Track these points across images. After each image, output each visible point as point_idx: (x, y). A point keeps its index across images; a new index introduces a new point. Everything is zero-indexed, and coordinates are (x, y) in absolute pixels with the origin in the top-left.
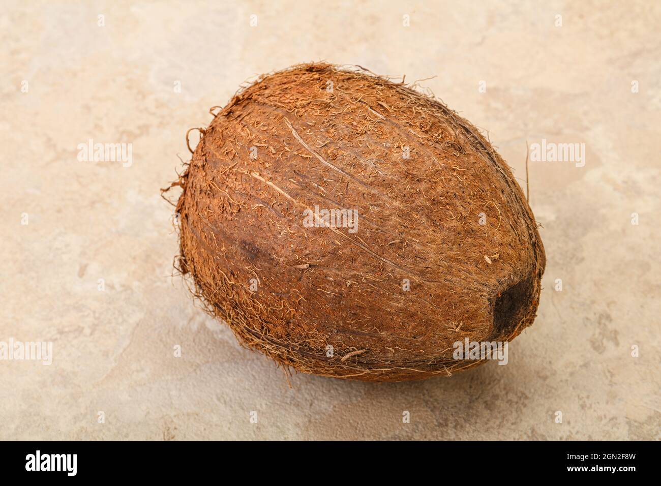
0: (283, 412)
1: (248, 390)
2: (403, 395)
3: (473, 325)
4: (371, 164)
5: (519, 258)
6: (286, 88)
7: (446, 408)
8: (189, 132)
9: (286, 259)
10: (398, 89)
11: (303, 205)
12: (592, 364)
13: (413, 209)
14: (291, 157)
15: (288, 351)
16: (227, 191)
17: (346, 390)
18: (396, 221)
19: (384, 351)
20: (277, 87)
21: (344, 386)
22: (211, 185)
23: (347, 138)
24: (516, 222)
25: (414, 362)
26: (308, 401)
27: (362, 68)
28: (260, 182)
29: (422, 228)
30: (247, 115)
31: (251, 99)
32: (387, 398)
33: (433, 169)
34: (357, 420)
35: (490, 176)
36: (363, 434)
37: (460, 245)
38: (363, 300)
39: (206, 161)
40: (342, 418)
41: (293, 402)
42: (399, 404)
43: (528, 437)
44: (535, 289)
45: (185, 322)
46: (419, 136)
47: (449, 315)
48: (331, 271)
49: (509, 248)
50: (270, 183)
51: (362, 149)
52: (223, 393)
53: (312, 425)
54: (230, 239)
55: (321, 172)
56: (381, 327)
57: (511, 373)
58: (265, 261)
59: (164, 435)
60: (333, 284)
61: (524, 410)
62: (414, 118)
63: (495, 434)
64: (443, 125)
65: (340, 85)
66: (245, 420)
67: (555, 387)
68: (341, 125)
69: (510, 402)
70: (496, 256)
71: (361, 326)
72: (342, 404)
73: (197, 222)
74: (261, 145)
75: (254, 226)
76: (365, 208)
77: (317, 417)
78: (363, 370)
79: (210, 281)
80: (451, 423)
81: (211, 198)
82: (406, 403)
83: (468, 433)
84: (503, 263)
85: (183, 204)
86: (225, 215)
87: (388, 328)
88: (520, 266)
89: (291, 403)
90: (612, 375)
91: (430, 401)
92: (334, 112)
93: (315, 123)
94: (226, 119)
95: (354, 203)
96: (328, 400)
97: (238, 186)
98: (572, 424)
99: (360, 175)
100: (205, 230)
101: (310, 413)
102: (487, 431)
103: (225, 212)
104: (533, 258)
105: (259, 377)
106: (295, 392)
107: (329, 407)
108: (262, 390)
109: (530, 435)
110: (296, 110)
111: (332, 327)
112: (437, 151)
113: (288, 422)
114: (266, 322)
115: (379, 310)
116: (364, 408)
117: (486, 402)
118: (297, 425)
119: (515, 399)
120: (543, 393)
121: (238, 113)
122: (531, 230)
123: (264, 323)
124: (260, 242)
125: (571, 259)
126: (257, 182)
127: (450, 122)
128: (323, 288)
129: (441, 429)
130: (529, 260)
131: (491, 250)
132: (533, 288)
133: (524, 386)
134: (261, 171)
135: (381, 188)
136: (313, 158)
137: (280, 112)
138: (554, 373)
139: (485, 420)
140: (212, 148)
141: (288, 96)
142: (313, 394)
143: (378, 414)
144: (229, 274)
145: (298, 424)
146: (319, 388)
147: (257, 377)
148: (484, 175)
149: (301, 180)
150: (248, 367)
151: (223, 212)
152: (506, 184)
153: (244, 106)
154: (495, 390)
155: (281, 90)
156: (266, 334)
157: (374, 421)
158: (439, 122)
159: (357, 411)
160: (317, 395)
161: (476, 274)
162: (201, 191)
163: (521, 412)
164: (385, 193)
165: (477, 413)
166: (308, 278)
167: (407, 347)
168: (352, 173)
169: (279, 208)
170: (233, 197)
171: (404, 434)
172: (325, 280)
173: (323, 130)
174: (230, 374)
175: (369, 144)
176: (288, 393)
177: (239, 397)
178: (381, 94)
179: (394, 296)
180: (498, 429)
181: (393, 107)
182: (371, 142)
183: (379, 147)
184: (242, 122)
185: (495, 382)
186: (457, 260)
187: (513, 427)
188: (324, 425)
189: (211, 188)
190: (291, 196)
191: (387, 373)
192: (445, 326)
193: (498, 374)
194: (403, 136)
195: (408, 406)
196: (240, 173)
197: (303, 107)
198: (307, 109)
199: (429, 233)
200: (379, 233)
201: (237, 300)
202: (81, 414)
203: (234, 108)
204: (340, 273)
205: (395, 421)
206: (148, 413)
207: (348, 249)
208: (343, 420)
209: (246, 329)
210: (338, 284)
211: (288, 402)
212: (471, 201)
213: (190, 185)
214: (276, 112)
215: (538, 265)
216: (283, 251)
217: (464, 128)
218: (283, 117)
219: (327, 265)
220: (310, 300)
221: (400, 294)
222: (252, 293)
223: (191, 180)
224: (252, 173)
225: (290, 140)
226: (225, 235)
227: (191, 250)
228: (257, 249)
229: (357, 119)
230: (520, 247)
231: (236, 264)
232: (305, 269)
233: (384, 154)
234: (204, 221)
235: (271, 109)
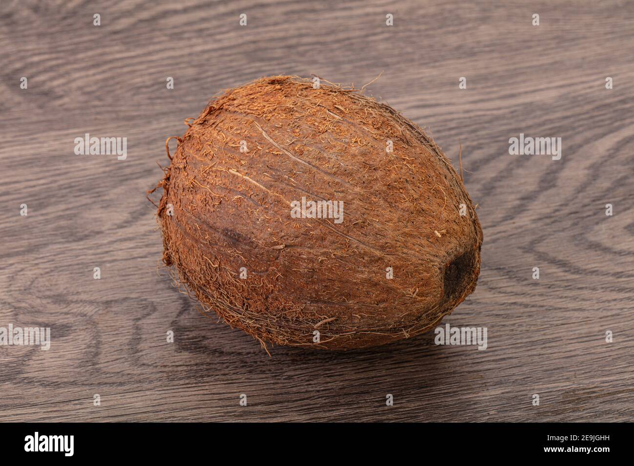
3: (427, 291)
4: (334, 158)
5: (463, 233)
6: (253, 98)
8: (169, 140)
9: (265, 242)
10: (350, 95)
11: (277, 194)
13: (372, 194)
14: (264, 154)
15: (267, 324)
16: (208, 186)
18: (358, 204)
19: (351, 318)
20: (245, 98)
22: (193, 182)
23: (310, 136)
25: (378, 326)
28: (238, 177)
30: (221, 122)
31: (222, 109)
33: (386, 159)
35: (435, 164)
37: (413, 222)
38: (332, 274)
39: (187, 163)
44: (477, 260)
46: (373, 132)
47: (406, 283)
48: (304, 250)
49: (454, 224)
50: (247, 178)
51: (324, 145)
54: (213, 228)
55: (291, 166)
56: (349, 296)
58: (246, 244)
60: (306, 261)
62: (366, 117)
64: (392, 123)
65: (299, 93)
68: (304, 126)
70: (444, 231)
71: (331, 296)
73: (181, 217)
74: (236, 146)
75: (235, 215)
76: (331, 194)
81: (194, 194)
84: (450, 237)
86: (208, 207)
87: (355, 296)
88: (464, 240)
92: (297, 115)
93: (282, 125)
94: (201, 127)
95: (321, 191)
97: (218, 181)
99: (325, 167)
100: (189, 222)
103: (207, 205)
104: (474, 233)
110: (264, 115)
111: (306, 299)
114: (247, 299)
115: (347, 282)
121: (212, 121)
122: (471, 209)
123: (245, 300)
124: (241, 229)
126: (235, 178)
127: (397, 120)
130: (471, 234)
131: (439, 226)
132: (475, 258)
134: (238, 168)
135: (344, 177)
136: (282, 154)
137: (250, 118)
140: (191, 152)
141: (256, 104)
144: (213, 259)
148: (429, 163)
149: (274, 173)
151: (205, 205)
152: (447, 171)
153: (217, 116)
155: (248, 100)
156: (246, 309)
158: (388, 120)
161: (428, 247)
162: (184, 189)
164: (347, 181)
166: (284, 256)
167: (371, 313)
168: (317, 165)
169: (256, 198)
170: (214, 191)
172: (298, 259)
173: (289, 130)
175: (331, 140)
178: (336, 99)
179: (359, 269)
181: (347, 109)
183: (339, 143)
184: (217, 128)
186: (411, 235)
189: (193, 185)
190: (266, 187)
192: (403, 293)
194: (359, 133)
196: (218, 170)
197: (271, 112)
198: (273, 114)
199: (387, 214)
201: (220, 282)
203: (208, 117)
204: (312, 251)
207: (318, 230)
210: (311, 261)
212: (420, 186)
213: (172, 186)
214: (246, 118)
215: (478, 239)
216: (262, 235)
217: (409, 125)
218: (253, 121)
219: (301, 245)
220: (286, 276)
221: (364, 266)
222: (234, 274)
223: (172, 181)
224: (230, 170)
225: (261, 140)
226: (208, 224)
227: (176, 242)
228: (238, 234)
229: (318, 120)
230: (463, 223)
231: (219, 250)
232: (281, 249)
233: (344, 148)
234: (188, 214)
235: (241, 116)
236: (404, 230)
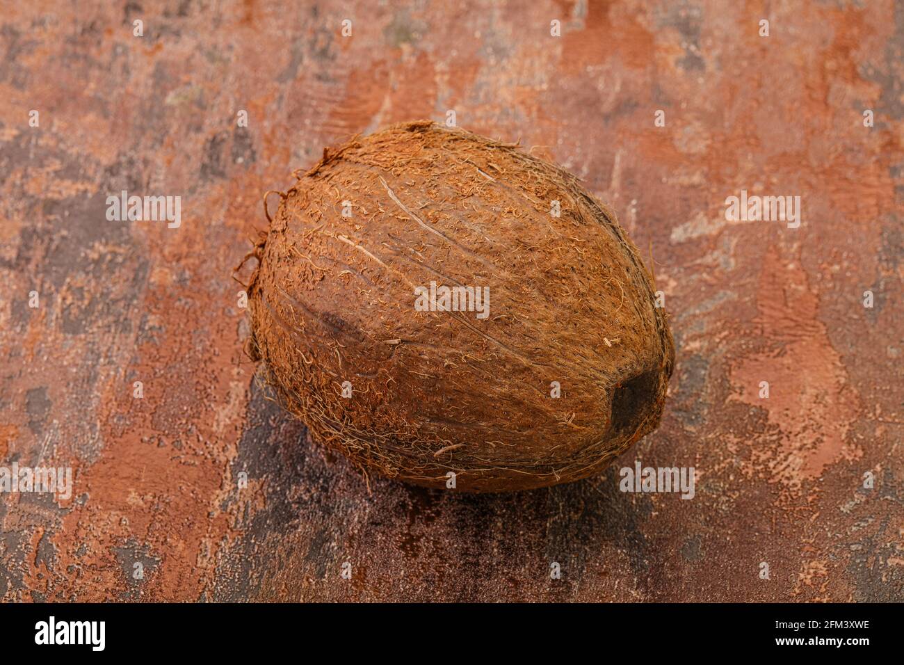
3: (588, 419)
4: (478, 229)
5: (644, 345)
6: (383, 147)
8: (267, 195)
9: (374, 333)
10: (512, 153)
11: (397, 272)
13: (523, 281)
14: (385, 219)
15: (372, 446)
16: (309, 256)
18: (504, 294)
19: (484, 446)
20: (372, 146)
22: (292, 250)
23: (450, 199)
24: (642, 305)
25: (518, 461)
28: (349, 246)
30: (337, 175)
31: (341, 158)
33: (548, 238)
35: (614, 251)
37: (576, 325)
38: (461, 383)
39: (287, 225)
44: (661, 385)
46: (534, 202)
47: (560, 405)
48: (426, 348)
49: (632, 333)
50: (360, 247)
51: (467, 212)
54: (310, 312)
56: (481, 415)
58: (350, 335)
60: (428, 363)
62: (529, 182)
64: (563, 193)
65: (445, 145)
68: (446, 187)
70: (617, 340)
71: (458, 414)
73: (272, 296)
74: (352, 205)
75: (340, 295)
76: (468, 277)
79: (285, 363)
81: (291, 265)
84: (625, 349)
85: (258, 278)
86: (307, 283)
87: (490, 417)
88: (644, 355)
92: (437, 171)
93: (415, 183)
94: (312, 179)
97: (323, 250)
100: (282, 303)
103: (306, 281)
104: (660, 348)
110: (394, 169)
111: (425, 415)
112: (553, 219)
114: (348, 410)
115: (479, 396)
121: (326, 173)
122: (659, 316)
123: (346, 411)
124: (345, 314)
126: (345, 246)
127: (570, 190)
128: (416, 367)
130: (655, 349)
131: (611, 333)
132: (658, 382)
134: (350, 234)
135: (488, 256)
136: (410, 221)
137: (375, 171)
140: (294, 210)
141: (385, 155)
144: (308, 354)
148: (607, 249)
149: (396, 244)
152: (632, 262)
153: (333, 166)
155: (377, 148)
156: (346, 424)
158: (557, 188)
161: (594, 359)
162: (279, 259)
164: (492, 262)
166: (399, 355)
167: (510, 441)
168: (455, 238)
169: (369, 275)
170: (316, 263)
172: (418, 359)
173: (422, 190)
175: (476, 207)
178: (493, 156)
179: (498, 380)
181: (505, 170)
182: (478, 205)
183: (487, 211)
184: (331, 182)
186: (571, 341)
189: (291, 254)
190: (384, 262)
191: (486, 475)
192: (555, 418)
194: (515, 200)
196: (325, 236)
197: (402, 165)
198: (406, 168)
199: (541, 311)
201: (315, 385)
203: (322, 167)
204: (436, 351)
207: (447, 324)
209: (325, 419)
210: (435, 363)
212: (591, 277)
213: (267, 254)
214: (370, 171)
215: (665, 356)
216: (373, 323)
217: (586, 197)
218: (378, 175)
219: (423, 341)
220: (400, 382)
221: (505, 377)
222: (333, 374)
223: (267, 249)
224: (340, 237)
225: (385, 200)
226: (305, 306)
227: (265, 329)
228: (342, 321)
229: (463, 180)
230: (645, 332)
231: (316, 341)
232: (396, 345)
233: (493, 218)
234: (281, 292)
235: (364, 168)
236: (563, 333)
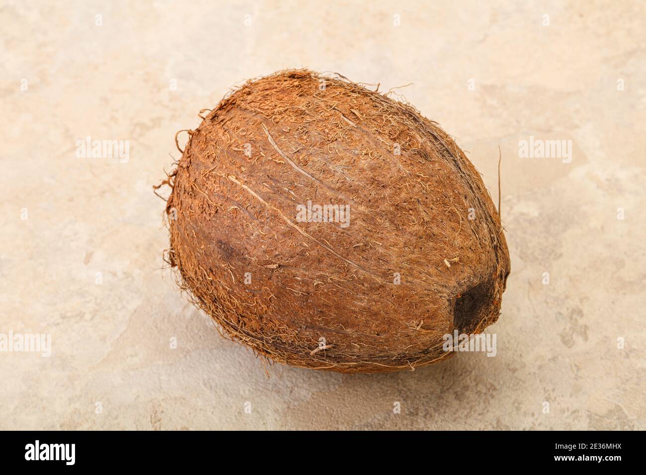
0: (264, 398)
1: (233, 376)
2: (379, 384)
3: (433, 324)
4: (340, 170)
5: (479, 261)
6: (267, 95)
7: (418, 397)
8: (178, 133)
9: (257, 259)
10: (372, 97)
11: (275, 208)
12: (560, 357)
13: (377, 214)
14: (266, 162)
15: (263, 344)
16: (207, 192)
17: (325, 378)
18: (362, 225)
19: (349, 346)
20: (260, 93)
21: (324, 374)
22: (193, 186)
23: (318, 144)
24: (478, 227)
25: (379, 357)
26: (289, 388)
27: (340, 76)
28: (236, 185)
29: (385, 232)
30: (229, 120)
31: (235, 104)
32: (363, 387)
33: (398, 176)
34: (333, 408)
35: (454, 183)
36: (337, 421)
37: (421, 248)
38: (329, 299)
39: (190, 163)
40: (319, 405)
41: (274, 389)
42: (374, 392)
43: (493, 427)
44: (496, 290)
45: (180, 310)
46: (387, 144)
47: (410, 315)
48: (299, 271)
49: (469, 252)
50: (245, 187)
51: (331, 156)
52: (209, 379)
53: (290, 411)
54: (208, 238)
55: (292, 177)
56: (346, 324)
57: (482, 365)
58: (239, 260)
59: (151, 418)
60: (301, 283)
61: (492, 401)
62: (384, 126)
63: (462, 424)
64: (412, 133)
65: (317, 92)
66: (228, 406)
67: (523, 379)
68: (313, 133)
69: (479, 393)
70: (456, 259)
71: (327, 323)
72: (321, 392)
73: (181, 220)
74: (239, 150)
75: (230, 227)
77: (296, 403)
78: (332, 363)
79: (193, 275)
80: (422, 412)
81: (193, 198)
82: (381, 392)
83: (436, 422)
84: (463, 266)
85: (172, 201)
86: (205, 215)
87: (353, 326)
88: (479, 268)
89: (272, 389)
90: (578, 370)
91: (403, 390)
92: (308, 119)
93: (290, 130)
94: (211, 123)
96: (308, 388)
97: (217, 188)
98: (536, 417)
99: (329, 180)
100: (187, 228)
101: (290, 400)
102: (455, 420)
103: (204, 212)
104: (495, 261)
105: (245, 363)
106: (277, 378)
107: (308, 394)
108: (246, 377)
109: (495, 426)
110: (274, 117)
111: (301, 323)
112: (403, 158)
113: (269, 408)
114: (242, 316)
115: (344, 309)
116: (341, 396)
117: (456, 393)
118: (276, 411)
119: (484, 391)
120: (511, 385)
121: (221, 118)
122: (493, 234)
123: (240, 317)
124: (234, 242)
125: (550, 254)
126: (234, 185)
127: (419, 129)
128: (291, 287)
129: (411, 418)
130: (490, 262)
131: (451, 254)
132: (494, 289)
133: (494, 378)
134: (238, 175)
135: (348, 193)
136: (285, 164)
137: (258, 118)
138: (524, 366)
139: (454, 410)
140: (196, 150)
141: (267, 103)
142: (294, 381)
143: (353, 402)
144: (209, 271)
145: (278, 410)
146: (300, 376)
147: (243, 364)
148: (448, 182)
149: (274, 184)
150: (235, 354)
151: (202, 213)
152: (470, 190)
153: (228, 111)
154: (466, 381)
155: (262, 96)
156: (242, 327)
157: (349, 408)
158: (408, 129)
159: (334, 398)
160: (298, 382)
161: (437, 276)
162: (185, 190)
163: (489, 403)
164: (351, 198)
165: (447, 403)
166: (277, 277)
167: (371, 343)
168: (321, 178)
169: (252, 211)
170: (212, 198)
171: (376, 422)
172: (292, 280)
173: (295, 136)
174: (218, 361)
175: (339, 151)
176: (271, 380)
177: (224, 383)
178: (355, 102)
179: (358, 296)
180: (466, 419)
181: (364, 115)
182: (341, 149)
183: (348, 154)
184: (224, 126)
185: (467, 374)
186: (418, 263)
187: (480, 417)
188: (302, 411)
189: (192, 189)
190: (264, 200)
191: (356, 367)
192: (406, 324)
193: (470, 365)
194: (372, 144)
195: (382, 395)
196: (218, 176)
197: (280, 114)
198: (283, 115)
199: (392, 237)
200: (344, 236)
201: (216, 295)
202: (76, 396)
203: (219, 112)
204: (307, 273)
205: (369, 409)
206: (138, 396)
207: (315, 251)
208: (320, 407)
209: (225, 322)
210: (305, 283)
211: (270, 389)
212: (434, 207)
213: (177, 184)
214: (255, 118)
215: (499, 266)
216: (255, 251)
218: (261, 123)
219: (296, 266)
220: (280, 298)
221: (364, 294)
222: (228, 289)
223: (177, 180)
224: (229, 176)
225: (266, 145)
226: (204, 233)
227: (178, 246)
228: (232, 248)
229: (329, 126)
230: (480, 250)
231: (214, 262)
232: (275, 269)
233: (353, 160)
234: (187, 219)
235: (251, 115)
236: (410, 256)
